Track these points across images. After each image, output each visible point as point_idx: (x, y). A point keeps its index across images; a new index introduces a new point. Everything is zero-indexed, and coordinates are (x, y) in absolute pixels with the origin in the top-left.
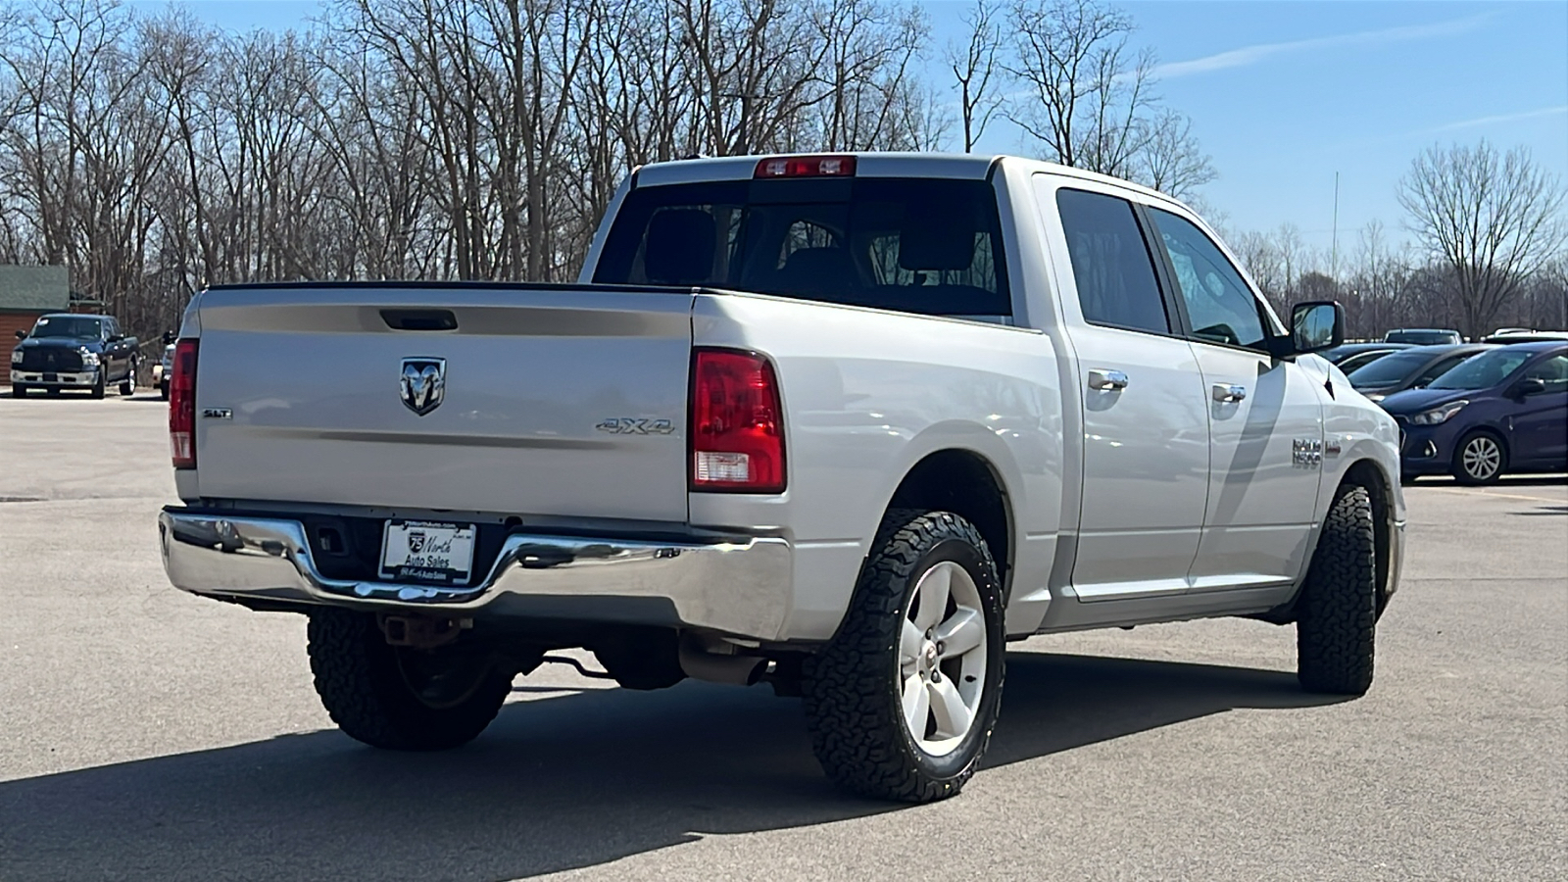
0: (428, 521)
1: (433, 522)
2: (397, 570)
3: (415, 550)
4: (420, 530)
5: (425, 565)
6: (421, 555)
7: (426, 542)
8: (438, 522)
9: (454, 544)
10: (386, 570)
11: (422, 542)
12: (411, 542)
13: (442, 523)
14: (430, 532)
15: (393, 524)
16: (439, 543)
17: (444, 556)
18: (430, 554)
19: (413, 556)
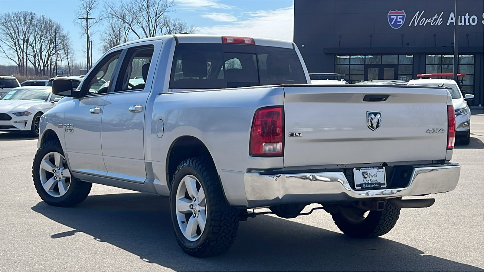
0: (368, 167)
1: (370, 167)
2: (361, 185)
3: (365, 178)
4: (366, 171)
5: (370, 182)
6: (368, 179)
7: (368, 174)
8: (372, 167)
9: (378, 174)
10: (357, 186)
11: (367, 175)
12: (363, 175)
13: (373, 167)
14: (369, 171)
15: (356, 170)
16: (373, 174)
17: (375, 179)
18: (371, 178)
19: (365, 180)
